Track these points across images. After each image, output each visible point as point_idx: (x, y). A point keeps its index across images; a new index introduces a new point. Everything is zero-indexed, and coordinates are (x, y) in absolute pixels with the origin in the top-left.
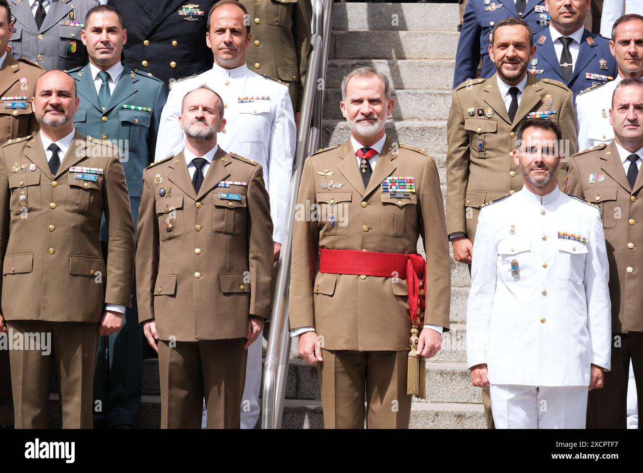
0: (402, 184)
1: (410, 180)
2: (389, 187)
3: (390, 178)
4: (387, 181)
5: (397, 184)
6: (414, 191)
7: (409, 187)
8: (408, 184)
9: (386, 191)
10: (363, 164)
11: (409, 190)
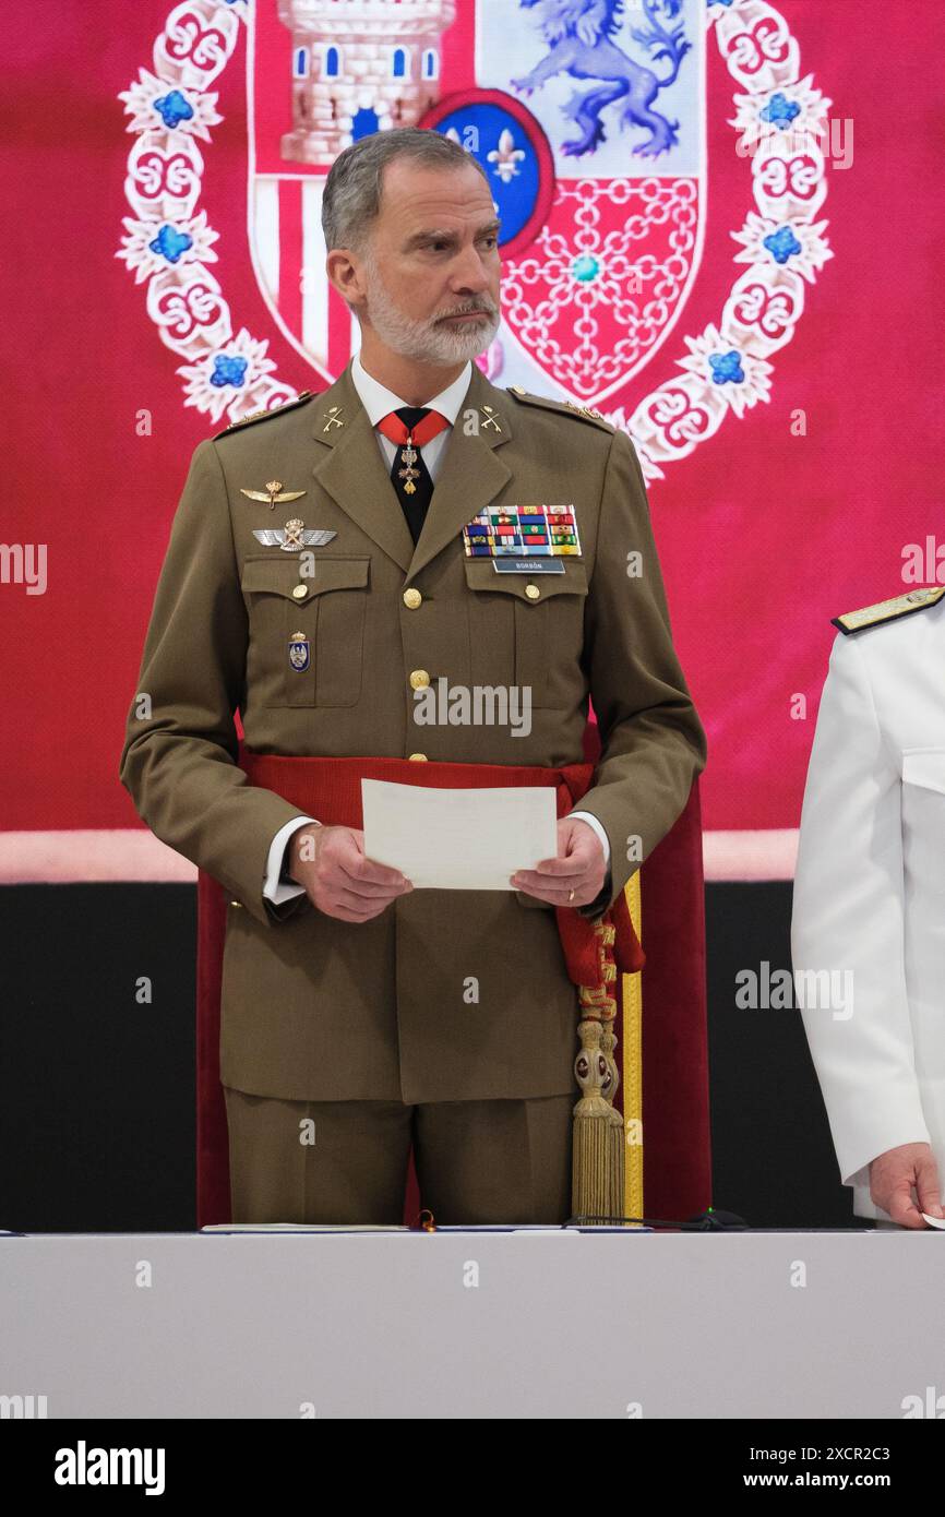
0: (535, 529)
1: (562, 516)
2: (491, 540)
3: (494, 510)
4: (484, 521)
5: (518, 529)
6: (577, 550)
7: (559, 539)
8: (554, 529)
9: (482, 552)
10: (404, 466)
11: (559, 550)
